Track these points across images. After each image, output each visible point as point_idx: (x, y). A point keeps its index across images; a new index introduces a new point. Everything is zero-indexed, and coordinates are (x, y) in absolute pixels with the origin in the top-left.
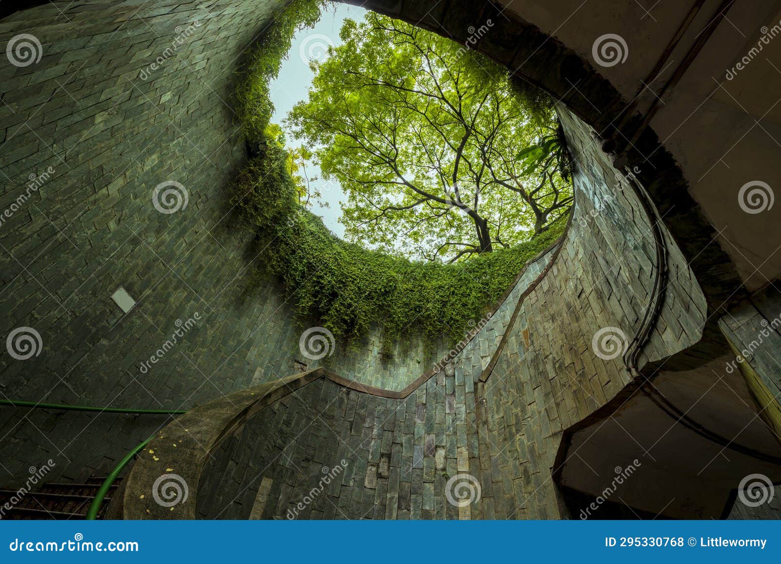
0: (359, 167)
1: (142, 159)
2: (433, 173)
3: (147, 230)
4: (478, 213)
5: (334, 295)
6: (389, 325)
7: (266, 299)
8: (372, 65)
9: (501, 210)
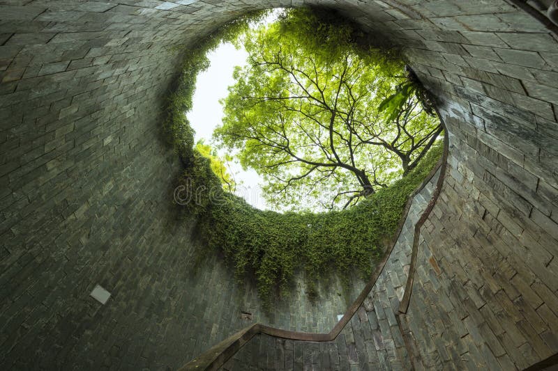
0: (266, 157)
1: (100, 187)
2: (317, 149)
3: (114, 236)
4: (356, 167)
5: (262, 253)
6: (309, 268)
7: (213, 266)
8: (258, 90)
9: (372, 161)
